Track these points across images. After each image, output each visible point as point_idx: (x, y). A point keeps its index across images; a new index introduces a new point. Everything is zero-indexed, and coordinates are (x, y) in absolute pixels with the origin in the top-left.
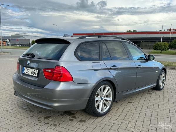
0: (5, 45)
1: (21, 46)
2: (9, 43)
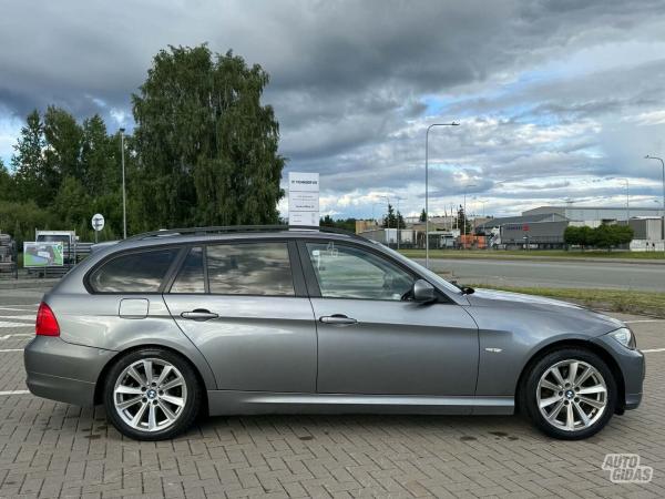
0: (484, 248)
1: (538, 249)
2: (498, 241)
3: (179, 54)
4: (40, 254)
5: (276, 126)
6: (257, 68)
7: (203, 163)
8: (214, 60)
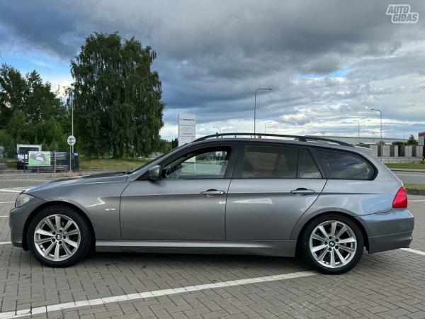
3: (101, 38)
4: (37, 158)
5: (160, 84)
6: (148, 48)
7: (117, 105)
8: (123, 42)
